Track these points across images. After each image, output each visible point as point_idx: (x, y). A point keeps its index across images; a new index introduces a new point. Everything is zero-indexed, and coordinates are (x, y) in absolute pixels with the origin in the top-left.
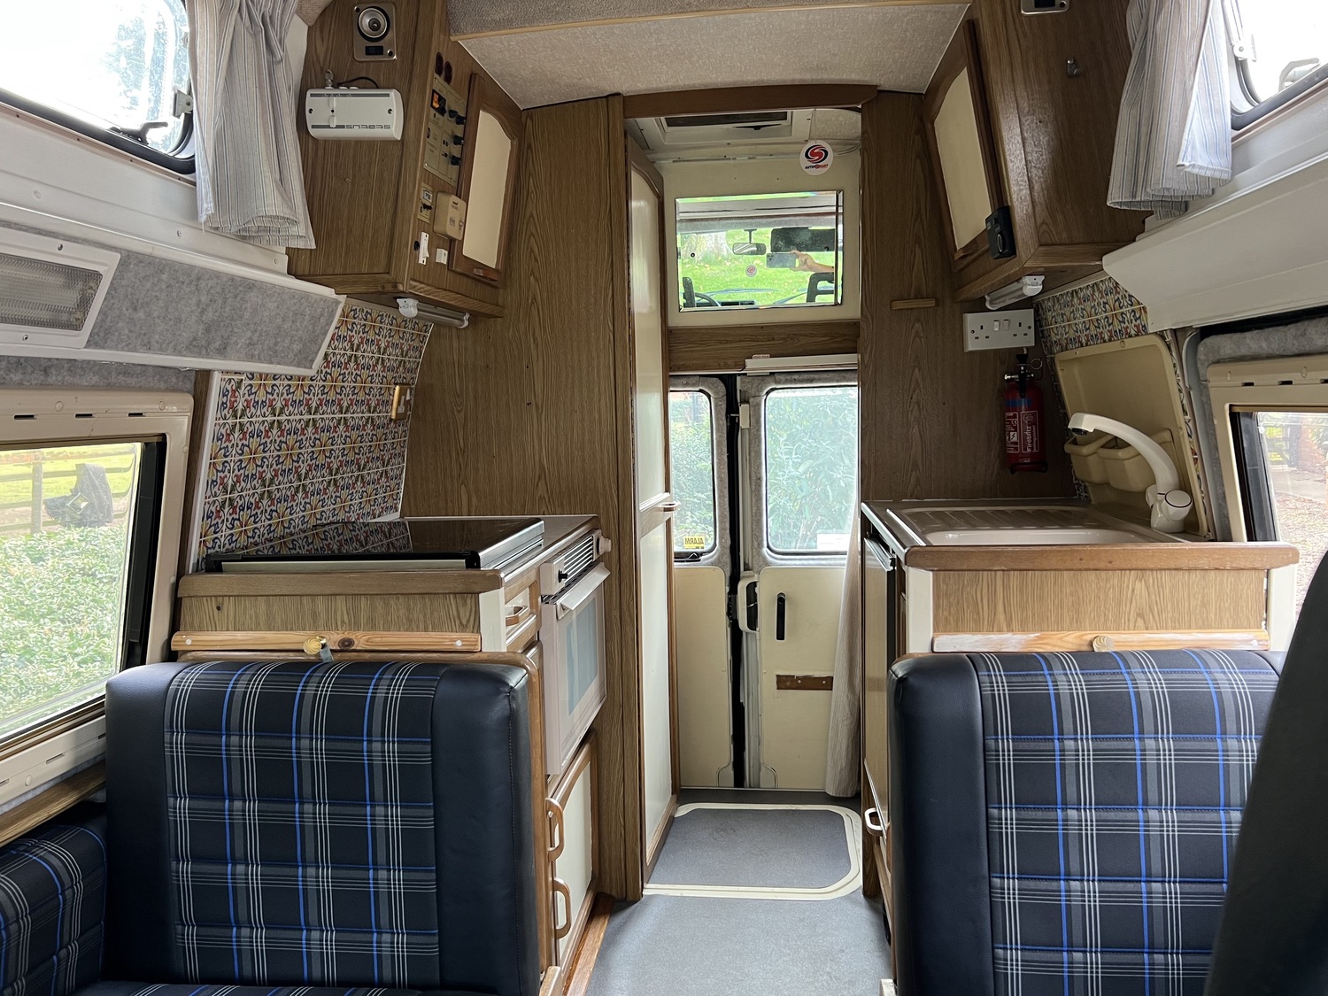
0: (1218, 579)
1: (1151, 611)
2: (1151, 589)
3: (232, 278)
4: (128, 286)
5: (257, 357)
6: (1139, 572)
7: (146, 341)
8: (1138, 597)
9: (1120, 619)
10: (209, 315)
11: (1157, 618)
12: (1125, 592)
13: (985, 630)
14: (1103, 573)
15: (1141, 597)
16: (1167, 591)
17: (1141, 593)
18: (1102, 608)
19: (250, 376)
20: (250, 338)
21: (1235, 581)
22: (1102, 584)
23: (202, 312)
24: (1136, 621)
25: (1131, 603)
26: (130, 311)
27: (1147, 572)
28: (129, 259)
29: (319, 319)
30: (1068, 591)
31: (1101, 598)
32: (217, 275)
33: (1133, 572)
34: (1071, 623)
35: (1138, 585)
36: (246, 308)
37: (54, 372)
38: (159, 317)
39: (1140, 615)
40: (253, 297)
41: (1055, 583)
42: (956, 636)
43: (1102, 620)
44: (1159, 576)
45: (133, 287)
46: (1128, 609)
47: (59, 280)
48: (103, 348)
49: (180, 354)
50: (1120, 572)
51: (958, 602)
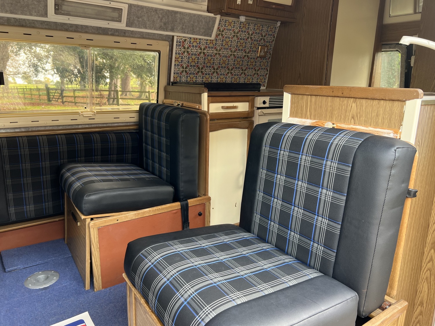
0: (384, 104)
1: (357, 116)
2: (358, 107)
3: (168, 11)
4: (134, 12)
5: (186, 33)
6: (354, 99)
7: (145, 26)
8: (353, 110)
9: (346, 119)
10: (164, 20)
11: (359, 120)
12: (348, 107)
13: (304, 118)
14: (342, 99)
15: (354, 110)
16: (364, 108)
17: (354, 108)
18: (340, 113)
19: (190, 38)
20: (182, 27)
21: (391, 106)
22: (341, 103)
23: (161, 19)
24: (351, 120)
25: (350, 112)
26: (137, 18)
27: (357, 99)
28: (130, 6)
29: (209, 23)
30: (330, 105)
31: (340, 108)
32: (162, 10)
33: (352, 99)
34: (329, 118)
35: (354, 105)
36: (177, 19)
37: (127, 33)
38: (147, 20)
39: (353, 117)
40: (178, 15)
41: (326, 101)
42: (293, 118)
43: (340, 118)
44: (361, 102)
45: (135, 12)
46: (349, 114)
47: (110, 10)
48: (132, 27)
49: (157, 30)
50: (347, 98)
51: (297, 106)
